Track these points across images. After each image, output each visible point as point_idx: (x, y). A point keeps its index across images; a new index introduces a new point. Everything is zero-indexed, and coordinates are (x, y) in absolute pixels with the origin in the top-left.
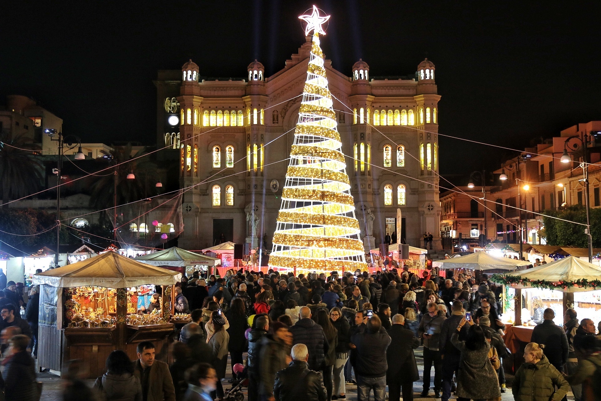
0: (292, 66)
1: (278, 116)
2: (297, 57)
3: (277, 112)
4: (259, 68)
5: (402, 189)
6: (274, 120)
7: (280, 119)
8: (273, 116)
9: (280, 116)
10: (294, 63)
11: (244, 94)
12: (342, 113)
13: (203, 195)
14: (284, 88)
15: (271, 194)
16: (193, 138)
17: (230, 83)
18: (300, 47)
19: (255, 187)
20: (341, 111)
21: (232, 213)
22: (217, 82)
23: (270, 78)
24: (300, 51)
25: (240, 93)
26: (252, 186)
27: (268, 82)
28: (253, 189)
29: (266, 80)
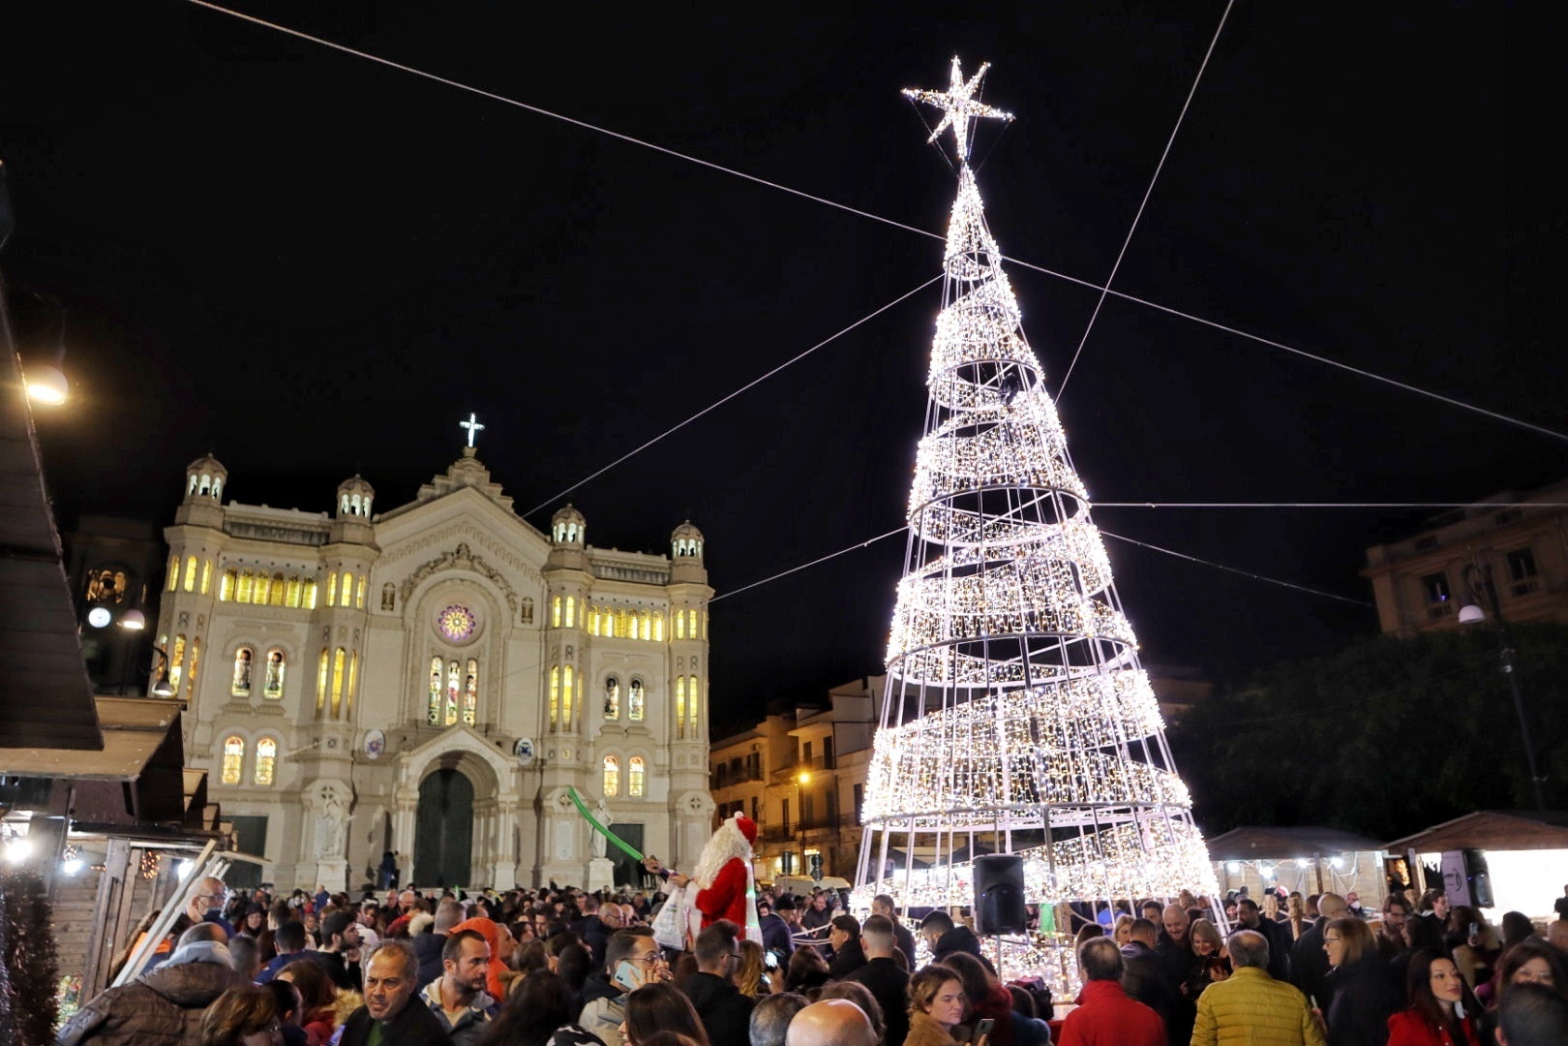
0: (432, 499)
1: (393, 596)
2: (446, 482)
3: (394, 586)
4: (365, 491)
5: (638, 765)
6: (384, 602)
7: (398, 603)
8: (384, 595)
9: (398, 595)
10: (437, 492)
11: (323, 541)
12: (528, 603)
13: (200, 757)
14: (413, 539)
15: (365, 764)
16: (193, 622)
17: (295, 516)
18: (453, 464)
19: (332, 743)
20: (525, 599)
21: (268, 801)
22: (265, 512)
23: (386, 515)
24: (454, 471)
25: (315, 541)
26: (324, 742)
27: (379, 522)
28: (325, 750)
29: (376, 517)
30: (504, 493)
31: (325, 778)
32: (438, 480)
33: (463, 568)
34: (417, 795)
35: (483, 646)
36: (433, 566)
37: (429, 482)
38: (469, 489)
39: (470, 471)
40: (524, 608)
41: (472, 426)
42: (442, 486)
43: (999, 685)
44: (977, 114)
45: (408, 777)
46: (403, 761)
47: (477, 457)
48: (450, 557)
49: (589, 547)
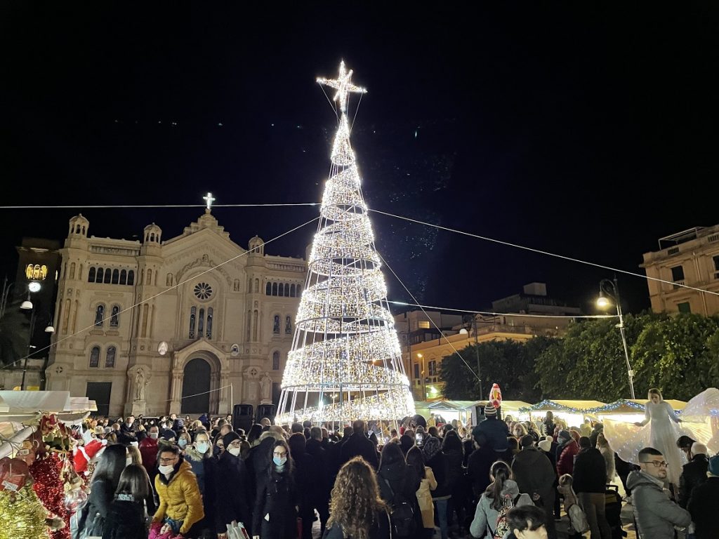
0: (191, 234)
2: (196, 225)
3: (172, 275)
4: (157, 231)
6: (167, 282)
8: (167, 279)
9: (174, 280)
11: (138, 254)
12: (237, 281)
13: (79, 355)
14: (181, 253)
15: (159, 357)
16: (74, 293)
17: (123, 242)
18: (200, 217)
19: (142, 348)
20: (236, 280)
21: (112, 375)
22: (108, 240)
23: (167, 242)
24: (200, 220)
25: (133, 253)
26: (139, 348)
27: (164, 245)
28: (139, 351)
29: (163, 242)
30: (225, 230)
31: (138, 364)
32: (193, 225)
33: (206, 266)
34: (182, 371)
35: (216, 302)
36: (191, 265)
37: (188, 226)
38: (208, 229)
39: (208, 220)
40: (235, 284)
41: (209, 199)
42: (195, 228)
43: (348, 333)
44: (351, 90)
45: (178, 363)
46: (176, 356)
47: (212, 213)
48: (199, 261)
49: (266, 255)
